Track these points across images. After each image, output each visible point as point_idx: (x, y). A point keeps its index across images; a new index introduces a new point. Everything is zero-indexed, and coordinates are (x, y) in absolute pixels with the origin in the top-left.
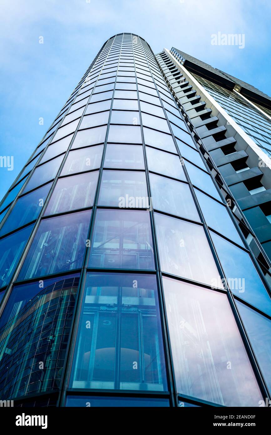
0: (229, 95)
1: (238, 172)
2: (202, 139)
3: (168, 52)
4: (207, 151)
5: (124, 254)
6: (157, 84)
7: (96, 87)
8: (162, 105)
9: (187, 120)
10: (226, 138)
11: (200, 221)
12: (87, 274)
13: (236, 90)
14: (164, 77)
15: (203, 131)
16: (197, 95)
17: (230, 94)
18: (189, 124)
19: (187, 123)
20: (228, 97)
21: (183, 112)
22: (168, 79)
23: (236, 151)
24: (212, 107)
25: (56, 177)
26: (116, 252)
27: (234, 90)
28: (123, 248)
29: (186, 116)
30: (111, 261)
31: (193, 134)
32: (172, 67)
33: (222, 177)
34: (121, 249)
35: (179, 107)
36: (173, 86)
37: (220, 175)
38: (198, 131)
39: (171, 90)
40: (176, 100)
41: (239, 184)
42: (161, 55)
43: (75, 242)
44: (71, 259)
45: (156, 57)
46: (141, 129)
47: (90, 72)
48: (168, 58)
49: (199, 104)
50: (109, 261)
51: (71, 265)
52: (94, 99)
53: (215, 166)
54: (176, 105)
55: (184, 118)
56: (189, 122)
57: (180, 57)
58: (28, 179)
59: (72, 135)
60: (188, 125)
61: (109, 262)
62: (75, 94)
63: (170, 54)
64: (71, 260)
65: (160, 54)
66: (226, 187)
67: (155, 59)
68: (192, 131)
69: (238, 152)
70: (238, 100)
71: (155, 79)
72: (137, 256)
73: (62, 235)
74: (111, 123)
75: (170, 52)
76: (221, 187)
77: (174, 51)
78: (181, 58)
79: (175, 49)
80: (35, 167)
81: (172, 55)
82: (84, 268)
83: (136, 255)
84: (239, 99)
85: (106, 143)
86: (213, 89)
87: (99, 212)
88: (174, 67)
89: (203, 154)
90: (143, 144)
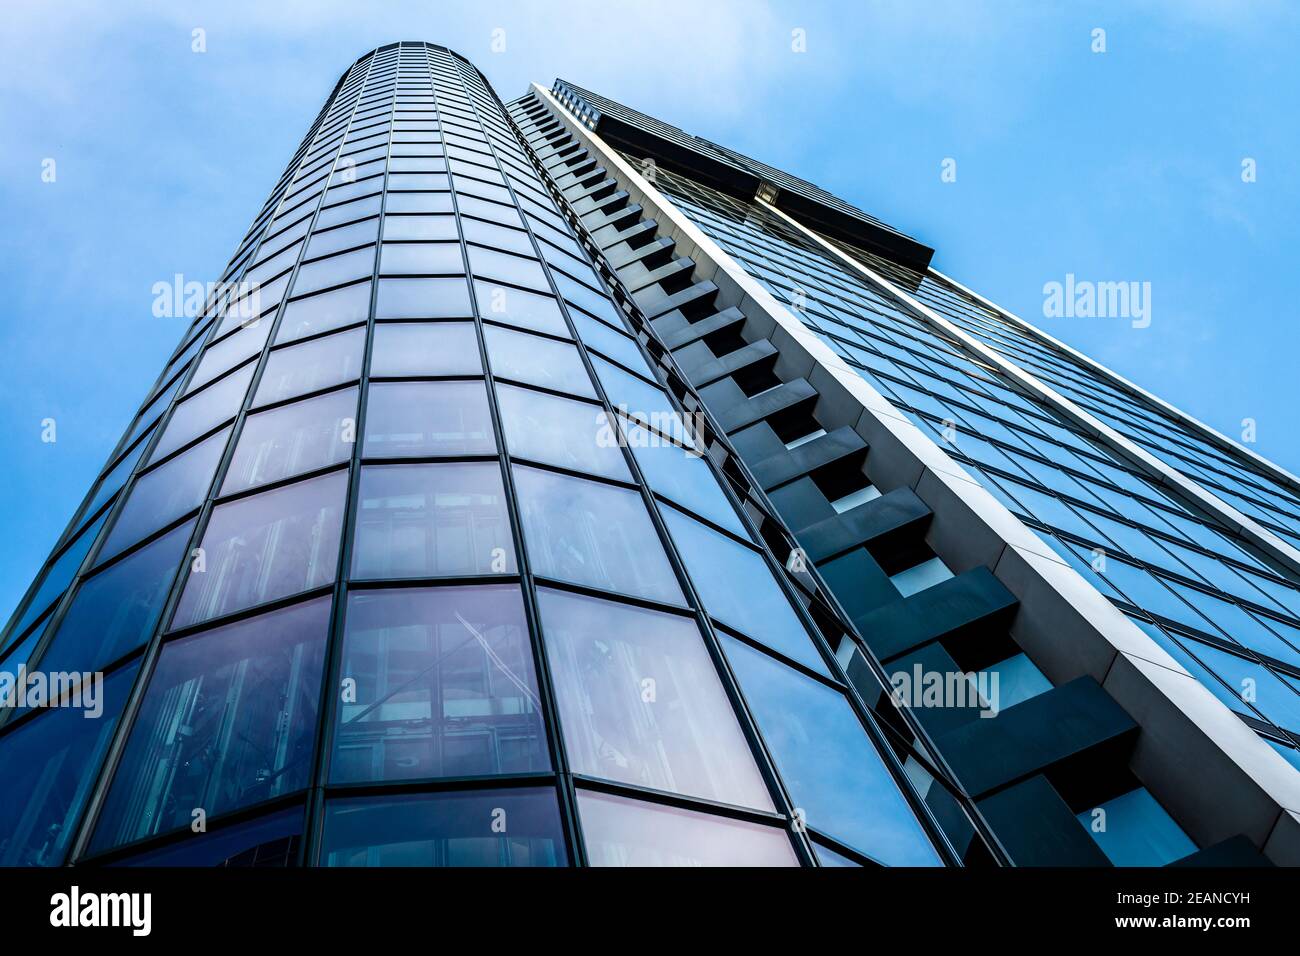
0: (745, 216)
1: (790, 447)
2: (672, 351)
3: (544, 91)
4: (692, 387)
5: (446, 735)
6: (516, 191)
7: (322, 209)
8: (537, 253)
9: (620, 296)
10: (746, 344)
11: (683, 604)
12: (327, 807)
13: (764, 200)
14: (538, 169)
15: (673, 328)
16: (645, 220)
17: (747, 211)
18: (627, 308)
19: (621, 304)
20: (743, 220)
21: (605, 273)
22: (553, 174)
23: (780, 382)
24: (696, 251)
25: (206, 502)
26: (421, 731)
27: (756, 198)
28: (445, 715)
29: (617, 285)
30: (409, 762)
31: (643, 339)
32: (561, 139)
33: (743, 464)
34: (439, 719)
35: (595, 260)
36: (569, 196)
37: (736, 457)
38: (657, 328)
39: (564, 208)
40: (583, 237)
41: (797, 483)
42: (523, 105)
43: (282, 709)
44: (270, 766)
45: (509, 110)
46: (477, 331)
47: (301, 166)
48: (545, 113)
49: (656, 246)
50: (400, 762)
51: (272, 787)
52: (318, 246)
53: (721, 434)
54: (583, 253)
55: (612, 291)
56: (628, 301)
57: (584, 108)
58: (111, 518)
59: (253, 366)
60: (625, 312)
61: (400, 765)
62: (256, 235)
63: (552, 99)
64: (272, 771)
65: (520, 103)
66: (759, 493)
67: (507, 117)
68: (638, 327)
69: (787, 385)
70: (773, 228)
71: (509, 178)
72: (491, 737)
73: (236, 691)
74: (377, 317)
75: (552, 94)
76: (744, 496)
77: (563, 91)
78: (588, 111)
79: (566, 83)
80: (134, 476)
81: (557, 103)
82: (315, 788)
83: (488, 735)
84: (776, 224)
85: (366, 379)
86: (693, 198)
87: (355, 600)
88: (568, 139)
89: (681, 397)
90: (487, 376)
